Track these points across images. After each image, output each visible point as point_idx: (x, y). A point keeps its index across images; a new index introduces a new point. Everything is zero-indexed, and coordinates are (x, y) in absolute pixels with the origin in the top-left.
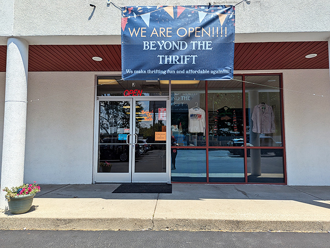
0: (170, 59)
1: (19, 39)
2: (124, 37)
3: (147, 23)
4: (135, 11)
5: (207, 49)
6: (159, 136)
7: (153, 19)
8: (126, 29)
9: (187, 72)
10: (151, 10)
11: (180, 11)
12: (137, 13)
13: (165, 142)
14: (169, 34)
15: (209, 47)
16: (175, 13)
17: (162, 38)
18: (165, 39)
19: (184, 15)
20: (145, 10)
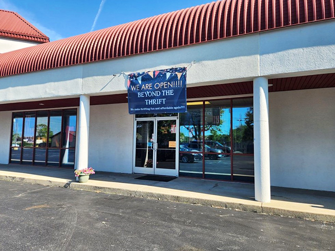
0: (152, 102)
1: (85, 95)
2: (129, 90)
3: (140, 82)
4: (134, 76)
5: (171, 94)
6: (171, 144)
7: (143, 80)
8: (130, 86)
9: (161, 109)
10: (142, 74)
11: (156, 74)
12: (136, 77)
13: (175, 148)
14: (151, 87)
15: (172, 93)
16: (154, 75)
17: (147, 90)
18: (149, 91)
19: (159, 76)
20: (139, 75)
